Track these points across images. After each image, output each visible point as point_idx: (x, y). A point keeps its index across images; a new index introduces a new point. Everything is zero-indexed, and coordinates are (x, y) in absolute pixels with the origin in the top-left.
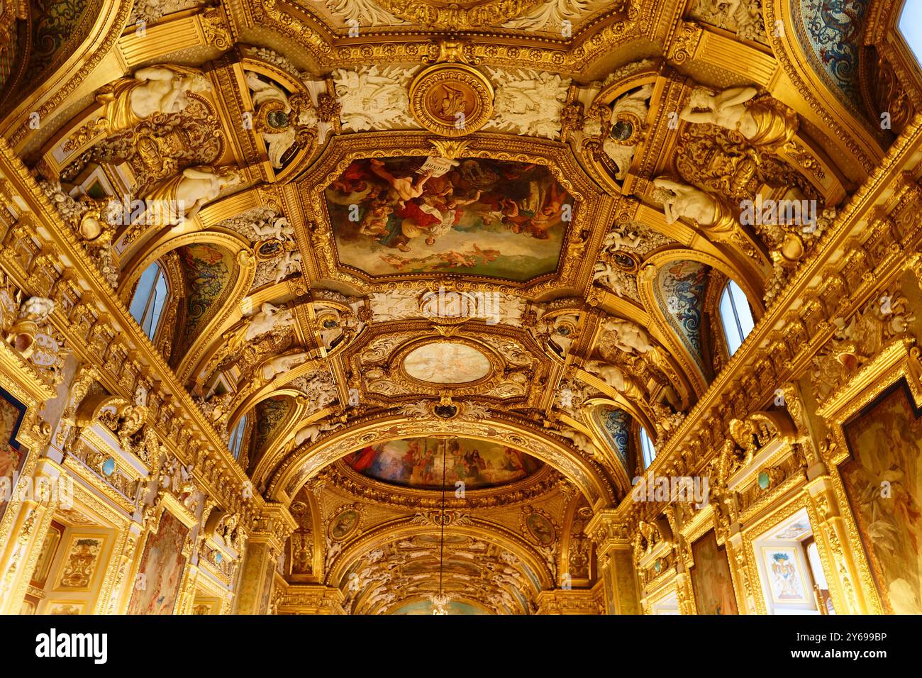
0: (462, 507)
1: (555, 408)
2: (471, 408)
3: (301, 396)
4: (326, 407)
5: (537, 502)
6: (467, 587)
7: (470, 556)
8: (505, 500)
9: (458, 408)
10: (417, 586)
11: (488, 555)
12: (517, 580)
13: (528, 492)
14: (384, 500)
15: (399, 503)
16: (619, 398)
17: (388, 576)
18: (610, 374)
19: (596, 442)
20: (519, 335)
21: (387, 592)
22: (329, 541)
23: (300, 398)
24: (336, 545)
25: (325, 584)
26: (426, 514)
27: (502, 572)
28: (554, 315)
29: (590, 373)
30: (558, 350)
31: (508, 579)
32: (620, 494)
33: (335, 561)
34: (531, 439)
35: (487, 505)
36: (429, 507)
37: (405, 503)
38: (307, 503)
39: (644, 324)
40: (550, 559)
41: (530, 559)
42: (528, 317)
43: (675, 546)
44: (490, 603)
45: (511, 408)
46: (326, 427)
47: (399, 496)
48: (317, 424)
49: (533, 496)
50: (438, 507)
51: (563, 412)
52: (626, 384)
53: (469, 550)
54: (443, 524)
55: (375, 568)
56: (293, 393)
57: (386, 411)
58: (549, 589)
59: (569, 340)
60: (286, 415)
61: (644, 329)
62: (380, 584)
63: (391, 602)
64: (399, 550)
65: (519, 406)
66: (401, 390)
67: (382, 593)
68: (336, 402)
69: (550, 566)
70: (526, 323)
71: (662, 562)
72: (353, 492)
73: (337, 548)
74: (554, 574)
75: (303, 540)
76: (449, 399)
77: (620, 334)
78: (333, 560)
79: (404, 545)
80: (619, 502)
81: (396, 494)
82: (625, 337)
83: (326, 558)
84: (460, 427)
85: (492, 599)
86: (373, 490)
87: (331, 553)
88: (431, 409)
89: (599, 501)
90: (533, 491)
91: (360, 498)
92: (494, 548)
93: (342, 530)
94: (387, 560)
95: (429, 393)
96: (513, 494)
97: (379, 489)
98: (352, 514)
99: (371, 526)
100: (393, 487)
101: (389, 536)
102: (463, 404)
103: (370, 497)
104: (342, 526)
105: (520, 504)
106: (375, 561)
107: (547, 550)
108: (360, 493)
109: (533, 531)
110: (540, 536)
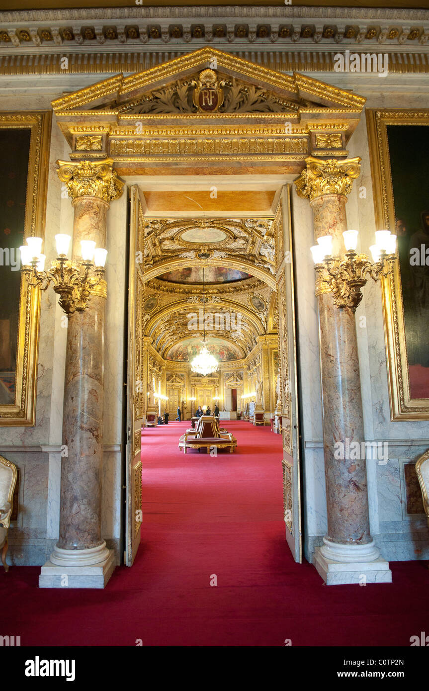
0: (214, 293)
1: (260, 254)
2: (217, 254)
5: (257, 290)
8: (239, 289)
9: (211, 254)
13: (251, 286)
14: (171, 292)
15: (179, 293)
17: (174, 327)
21: (173, 335)
24: (147, 315)
26: (195, 298)
30: (260, 233)
33: (147, 323)
35: (229, 292)
36: (197, 294)
37: (183, 293)
40: (264, 319)
41: (252, 318)
45: (238, 253)
47: (180, 289)
49: (254, 287)
50: (202, 293)
51: (265, 256)
54: (204, 302)
55: (166, 324)
57: (172, 257)
58: (262, 334)
62: (169, 331)
63: (176, 339)
64: (179, 314)
65: (242, 253)
66: (180, 247)
68: (148, 256)
69: (263, 322)
72: (154, 289)
73: (148, 317)
74: (265, 327)
76: (206, 250)
81: (178, 288)
84: (212, 262)
86: (165, 287)
87: (144, 320)
88: (196, 256)
90: (254, 285)
91: (158, 292)
93: (149, 307)
94: (172, 320)
95: (195, 247)
96: (243, 286)
97: (168, 286)
98: (153, 299)
99: (164, 305)
100: (176, 284)
101: (174, 309)
102: (213, 252)
103: (163, 291)
104: (149, 306)
105: (246, 291)
106: (166, 320)
107: (262, 315)
108: (158, 289)
109: (254, 305)
110: (258, 307)
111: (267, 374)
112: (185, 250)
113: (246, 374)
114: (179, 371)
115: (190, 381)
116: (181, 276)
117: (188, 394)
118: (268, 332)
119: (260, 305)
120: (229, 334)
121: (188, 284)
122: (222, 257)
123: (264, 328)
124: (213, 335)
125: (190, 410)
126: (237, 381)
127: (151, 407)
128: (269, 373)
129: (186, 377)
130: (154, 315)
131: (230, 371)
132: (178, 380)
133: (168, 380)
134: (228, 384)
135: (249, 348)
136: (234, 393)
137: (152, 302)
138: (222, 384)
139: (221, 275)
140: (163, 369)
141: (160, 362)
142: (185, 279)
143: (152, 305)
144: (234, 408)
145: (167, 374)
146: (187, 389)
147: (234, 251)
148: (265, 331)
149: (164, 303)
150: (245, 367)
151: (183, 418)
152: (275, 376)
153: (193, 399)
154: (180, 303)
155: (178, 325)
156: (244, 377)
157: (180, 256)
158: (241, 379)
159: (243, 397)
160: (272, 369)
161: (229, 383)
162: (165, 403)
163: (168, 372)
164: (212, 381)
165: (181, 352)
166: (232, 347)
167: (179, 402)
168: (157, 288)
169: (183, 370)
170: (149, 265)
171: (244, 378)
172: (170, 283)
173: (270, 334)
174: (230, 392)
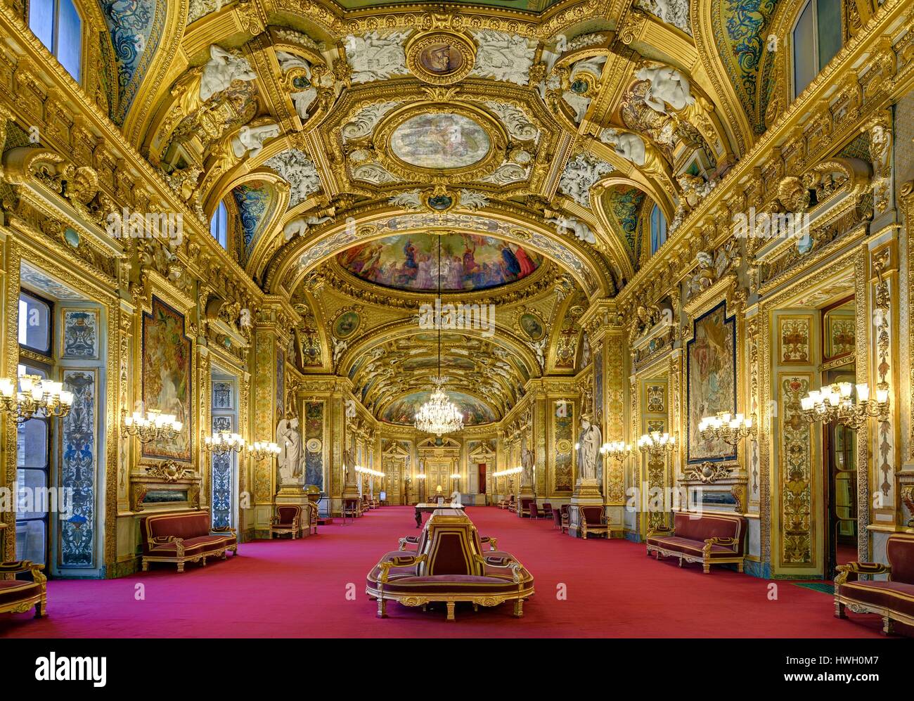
1: (559, 194)
2: (466, 198)
3: (282, 182)
4: (310, 195)
5: (532, 301)
6: (461, 380)
7: (465, 352)
8: (500, 302)
9: (454, 199)
10: (417, 380)
11: (482, 351)
12: (507, 371)
13: (522, 293)
14: (383, 303)
15: (397, 306)
16: (636, 175)
17: (391, 371)
18: (630, 143)
19: (601, 231)
20: (526, 96)
21: (391, 383)
22: (335, 340)
23: (279, 184)
24: (342, 342)
25: (335, 374)
27: (494, 366)
28: (571, 62)
29: (606, 144)
30: (571, 114)
31: (499, 371)
32: (620, 283)
33: (343, 355)
34: (535, 233)
37: (403, 306)
38: (308, 305)
39: (687, 65)
40: (540, 352)
41: (521, 352)
42: (538, 69)
43: (675, 324)
44: (482, 393)
45: (510, 195)
46: (314, 220)
47: (398, 300)
48: (304, 216)
49: (527, 296)
51: (568, 197)
52: (647, 155)
53: (463, 347)
55: (378, 363)
56: (272, 179)
57: (376, 202)
58: (536, 377)
59: (586, 101)
60: (267, 206)
61: (687, 74)
62: (385, 377)
63: (396, 393)
64: (398, 348)
65: (520, 193)
66: (390, 177)
67: (386, 385)
68: (321, 192)
69: (538, 358)
70: (535, 78)
71: (657, 341)
72: (352, 295)
73: (343, 345)
74: (542, 364)
75: (310, 339)
76: (444, 188)
77: (655, 86)
78: (340, 355)
79: (403, 343)
80: (617, 291)
81: (395, 297)
82: (661, 88)
83: (333, 353)
84: (456, 221)
85: (483, 390)
86: (372, 294)
87: (337, 350)
88: (425, 201)
89: (598, 292)
90: (527, 292)
91: (359, 302)
92: (487, 345)
93: (345, 329)
94: (388, 357)
95: (423, 179)
96: (508, 295)
97: (378, 293)
98: (352, 315)
99: (371, 326)
100: (391, 291)
101: (389, 336)
102: (459, 193)
103: (369, 300)
104: (345, 326)
105: (514, 304)
106: (377, 357)
107: (537, 345)
108: (359, 296)
109: (525, 328)
110: (530, 333)
111: (543, 439)
112: (402, 187)
113: (501, 442)
114: (401, 438)
115: (418, 452)
116: (400, 277)
117: (414, 471)
118: (547, 372)
119: (536, 329)
120: (476, 386)
121: (413, 292)
122: (476, 206)
123: (540, 366)
124: (452, 387)
125: (417, 490)
126: (487, 452)
127: (350, 487)
128: (545, 437)
129: (411, 447)
130: (355, 343)
131: (477, 439)
132: (399, 450)
133: (384, 450)
134: (473, 457)
135: (508, 404)
136: (482, 468)
137: (350, 320)
138: (464, 457)
139: (469, 276)
140: (377, 435)
141: (371, 424)
142: (407, 283)
143: (350, 325)
144: (482, 489)
145: (383, 442)
146: (414, 462)
147: (503, 190)
148: (542, 372)
149: (372, 324)
150: (499, 433)
151: (407, 501)
152: (557, 441)
153: (423, 476)
154: (398, 323)
155: (398, 367)
156: (498, 447)
157: (391, 203)
158: (494, 450)
159: (495, 474)
160: (551, 431)
161: (476, 456)
162: (379, 482)
163: (385, 439)
164: (449, 452)
165: (405, 412)
166: (480, 405)
167: (401, 481)
168: (357, 295)
169: (408, 436)
170: (328, 218)
171: (498, 449)
172: (380, 288)
173: (549, 375)
174: (476, 468)
